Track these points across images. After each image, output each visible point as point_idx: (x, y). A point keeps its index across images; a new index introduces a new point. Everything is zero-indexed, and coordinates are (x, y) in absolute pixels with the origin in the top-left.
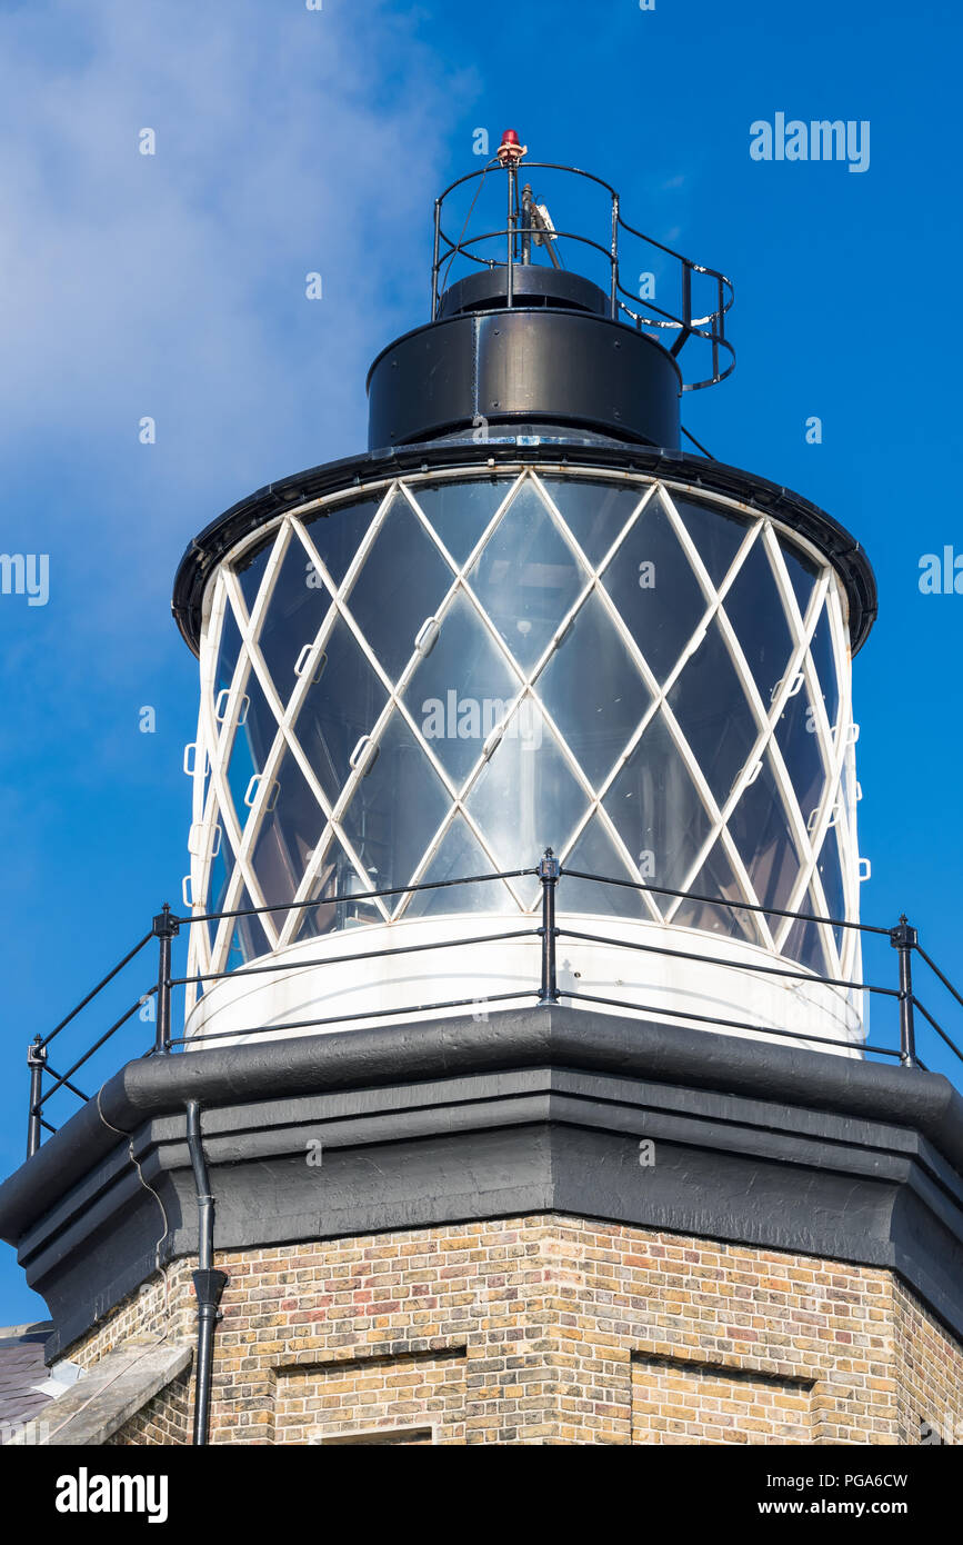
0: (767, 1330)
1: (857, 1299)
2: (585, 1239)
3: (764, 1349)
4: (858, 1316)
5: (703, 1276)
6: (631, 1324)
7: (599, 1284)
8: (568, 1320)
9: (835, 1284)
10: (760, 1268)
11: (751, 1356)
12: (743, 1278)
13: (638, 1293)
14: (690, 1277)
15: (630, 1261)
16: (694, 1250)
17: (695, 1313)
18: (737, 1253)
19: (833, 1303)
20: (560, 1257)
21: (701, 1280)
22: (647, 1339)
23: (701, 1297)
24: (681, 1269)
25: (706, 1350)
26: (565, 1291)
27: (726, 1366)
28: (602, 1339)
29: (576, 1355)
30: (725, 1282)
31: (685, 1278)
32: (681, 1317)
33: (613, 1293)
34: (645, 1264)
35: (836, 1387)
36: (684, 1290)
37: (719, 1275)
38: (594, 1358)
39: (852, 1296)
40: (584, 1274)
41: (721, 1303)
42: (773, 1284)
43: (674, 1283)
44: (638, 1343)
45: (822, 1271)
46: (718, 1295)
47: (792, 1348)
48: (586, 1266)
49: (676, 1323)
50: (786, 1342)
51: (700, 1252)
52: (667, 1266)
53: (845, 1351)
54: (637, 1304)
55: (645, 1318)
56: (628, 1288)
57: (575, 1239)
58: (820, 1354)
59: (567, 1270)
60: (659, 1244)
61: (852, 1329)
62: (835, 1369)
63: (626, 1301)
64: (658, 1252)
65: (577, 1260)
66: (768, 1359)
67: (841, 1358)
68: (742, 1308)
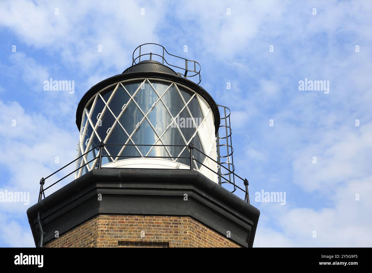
0: (156, 233)
1: (180, 224)
2: (108, 219)
3: (154, 237)
4: (181, 228)
5: (139, 223)
6: (119, 236)
7: (111, 228)
8: (101, 237)
9: (174, 221)
10: (154, 220)
11: (151, 239)
12: (149, 223)
13: (121, 229)
14: (135, 224)
15: (119, 222)
16: (137, 218)
17: (136, 231)
18: (149, 218)
19: (174, 225)
20: (101, 223)
21: (138, 224)
22: (123, 238)
23: (138, 228)
24: (133, 222)
25: (139, 239)
26: (101, 230)
27: (144, 242)
28: (110, 240)
29: (103, 244)
30: (145, 224)
31: (134, 224)
32: (133, 233)
33: (114, 229)
34: (123, 222)
35: (174, 243)
36: (134, 227)
37: (143, 222)
38: (108, 244)
39: (179, 223)
40: (107, 226)
41: (143, 229)
42: (157, 223)
43: (131, 226)
44: (120, 239)
45: (171, 219)
46: (143, 227)
47: (162, 236)
48: (108, 225)
49: (131, 234)
50: (161, 235)
51: (138, 218)
52: (129, 222)
53: (176, 235)
54: (120, 231)
55: (123, 234)
56: (118, 228)
57: (105, 219)
58: (169, 237)
59: (103, 226)
60: (128, 218)
61: (178, 230)
62: (174, 239)
63: (118, 231)
64: (128, 219)
65: (105, 224)
66: (156, 239)
67: (175, 237)
68: (149, 229)
